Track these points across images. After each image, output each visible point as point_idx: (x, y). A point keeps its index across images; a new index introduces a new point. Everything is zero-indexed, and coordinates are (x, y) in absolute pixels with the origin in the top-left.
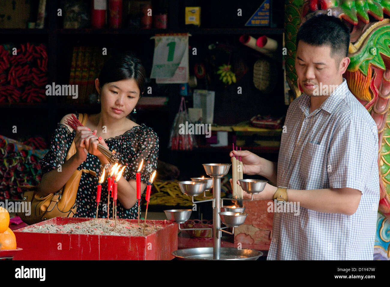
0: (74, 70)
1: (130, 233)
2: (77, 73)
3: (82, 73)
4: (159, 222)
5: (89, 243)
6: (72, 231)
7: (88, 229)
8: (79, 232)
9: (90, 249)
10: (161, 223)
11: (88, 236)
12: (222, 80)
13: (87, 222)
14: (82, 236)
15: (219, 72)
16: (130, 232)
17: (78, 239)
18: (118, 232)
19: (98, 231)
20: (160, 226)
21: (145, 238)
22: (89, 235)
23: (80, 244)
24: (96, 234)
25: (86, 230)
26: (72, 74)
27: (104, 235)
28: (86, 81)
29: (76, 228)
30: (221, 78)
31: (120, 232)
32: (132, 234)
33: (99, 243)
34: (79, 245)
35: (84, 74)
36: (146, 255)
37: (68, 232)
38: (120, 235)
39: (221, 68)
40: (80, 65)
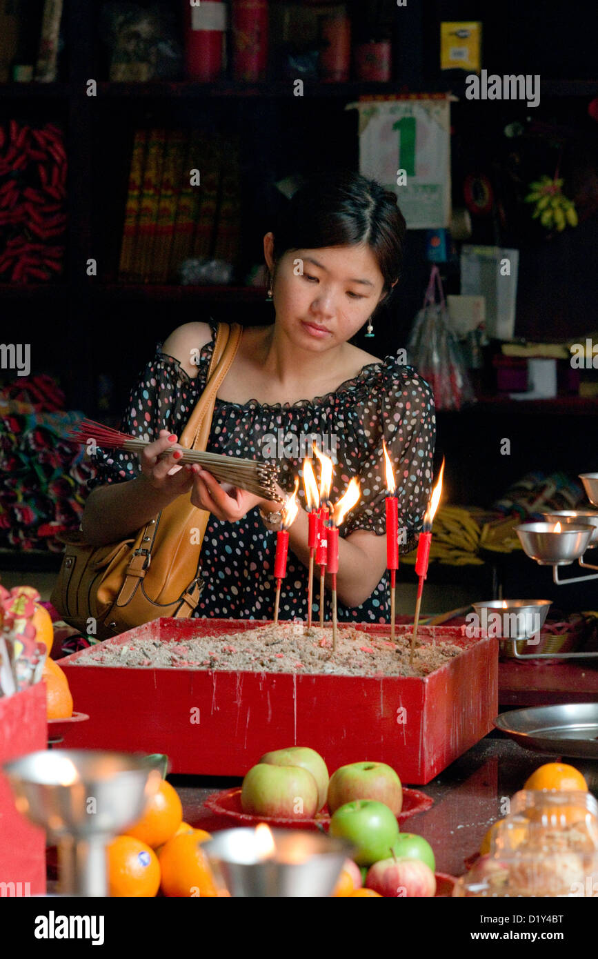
0: (136, 193)
1: (376, 666)
2: (147, 203)
3: (159, 202)
4: (447, 631)
5: (266, 696)
6: (214, 660)
7: (258, 654)
8: (234, 665)
9: (270, 712)
10: (452, 635)
11: (264, 676)
12: (539, 218)
13: (252, 634)
14: (249, 677)
15: (532, 198)
16: (375, 662)
17: (234, 686)
18: (344, 665)
19: (288, 662)
20: (450, 642)
21: (424, 683)
22: (267, 674)
23: (243, 697)
24: (285, 671)
25: (253, 658)
26: (132, 204)
27: (307, 672)
28: (171, 223)
29: (224, 651)
30: (536, 215)
31: (350, 664)
32: (380, 668)
33: (295, 697)
34: (239, 702)
35: (166, 204)
36: (425, 728)
37: (202, 664)
38: (350, 674)
39: (536, 186)
40: (154, 181)
